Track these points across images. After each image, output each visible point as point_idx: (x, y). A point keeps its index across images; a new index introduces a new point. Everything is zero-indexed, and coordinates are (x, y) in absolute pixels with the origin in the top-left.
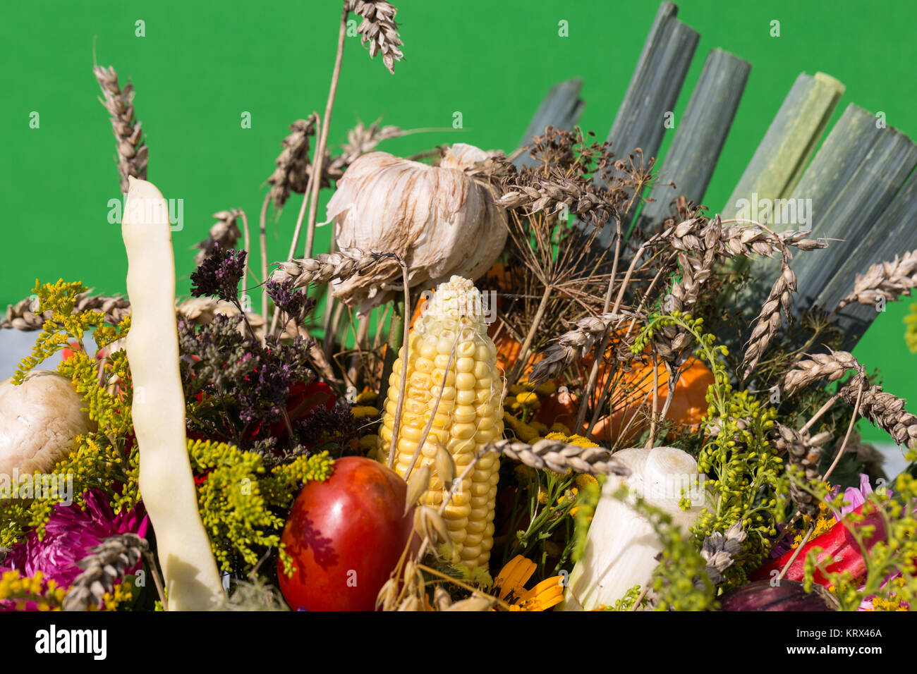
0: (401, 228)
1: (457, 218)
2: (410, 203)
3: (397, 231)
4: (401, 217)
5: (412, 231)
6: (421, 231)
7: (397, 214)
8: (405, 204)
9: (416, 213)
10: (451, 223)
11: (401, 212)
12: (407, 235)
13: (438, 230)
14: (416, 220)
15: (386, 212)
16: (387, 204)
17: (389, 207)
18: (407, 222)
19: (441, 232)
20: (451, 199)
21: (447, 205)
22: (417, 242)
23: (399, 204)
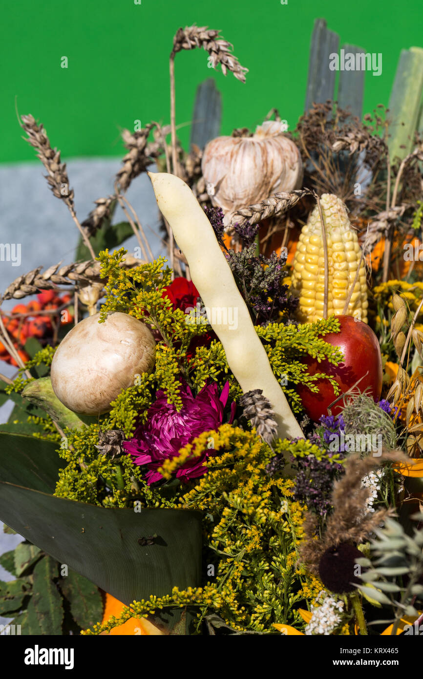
0: (266, 179)
1: (297, 166)
2: (269, 162)
3: (264, 181)
4: (265, 172)
5: (272, 180)
6: (278, 178)
7: (263, 171)
8: (265, 163)
9: (274, 167)
10: (294, 170)
11: (265, 169)
12: (269, 182)
13: (287, 176)
14: (274, 172)
15: (256, 171)
16: (256, 166)
17: (258, 167)
18: (269, 174)
19: (289, 176)
20: (293, 154)
21: (291, 159)
22: (275, 185)
23: (262, 164)
